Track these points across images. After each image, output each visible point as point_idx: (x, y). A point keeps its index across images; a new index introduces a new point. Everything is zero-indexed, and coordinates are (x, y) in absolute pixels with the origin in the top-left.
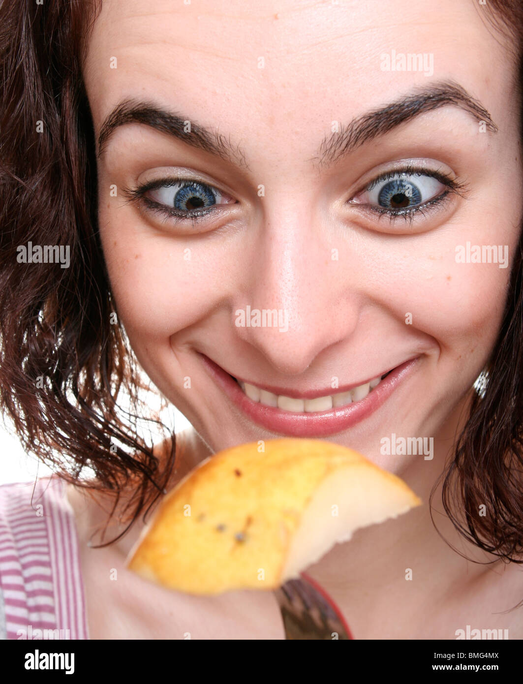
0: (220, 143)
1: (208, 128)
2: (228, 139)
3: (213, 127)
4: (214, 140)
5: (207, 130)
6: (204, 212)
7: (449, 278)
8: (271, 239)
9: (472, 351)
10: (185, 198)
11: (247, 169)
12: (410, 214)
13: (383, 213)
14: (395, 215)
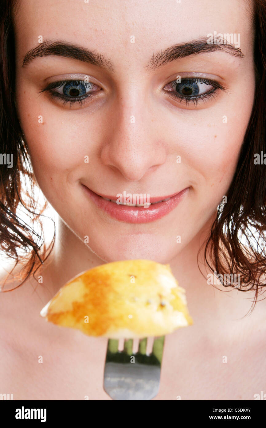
0: (100, 59)
1: (93, 51)
2: (104, 57)
3: (96, 51)
4: (96, 58)
5: (93, 53)
6: (84, 97)
7: (216, 137)
8: (123, 106)
9: (220, 181)
10: (68, 90)
11: (113, 71)
12: (196, 99)
13: (182, 98)
14: (189, 100)
